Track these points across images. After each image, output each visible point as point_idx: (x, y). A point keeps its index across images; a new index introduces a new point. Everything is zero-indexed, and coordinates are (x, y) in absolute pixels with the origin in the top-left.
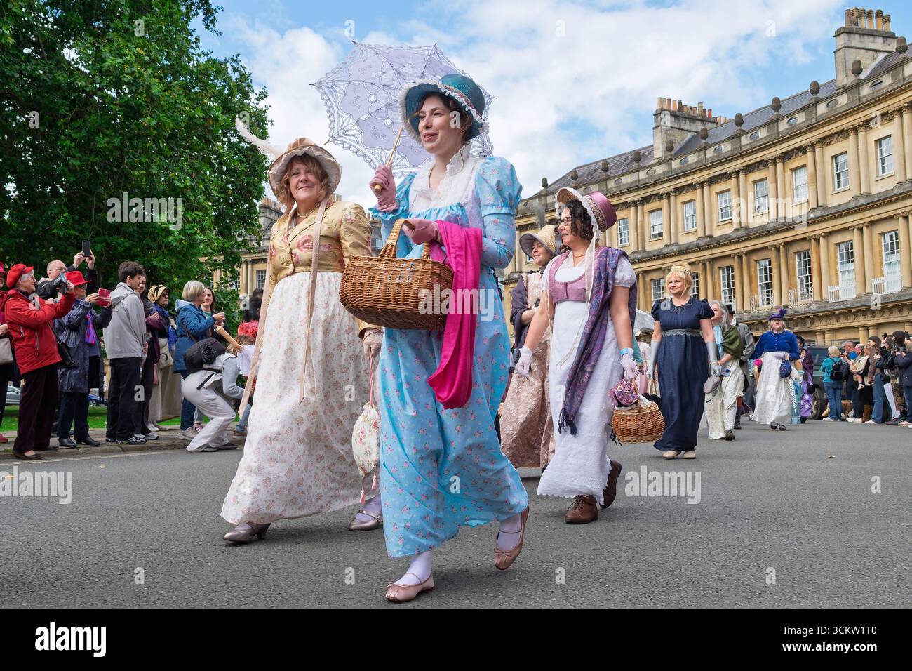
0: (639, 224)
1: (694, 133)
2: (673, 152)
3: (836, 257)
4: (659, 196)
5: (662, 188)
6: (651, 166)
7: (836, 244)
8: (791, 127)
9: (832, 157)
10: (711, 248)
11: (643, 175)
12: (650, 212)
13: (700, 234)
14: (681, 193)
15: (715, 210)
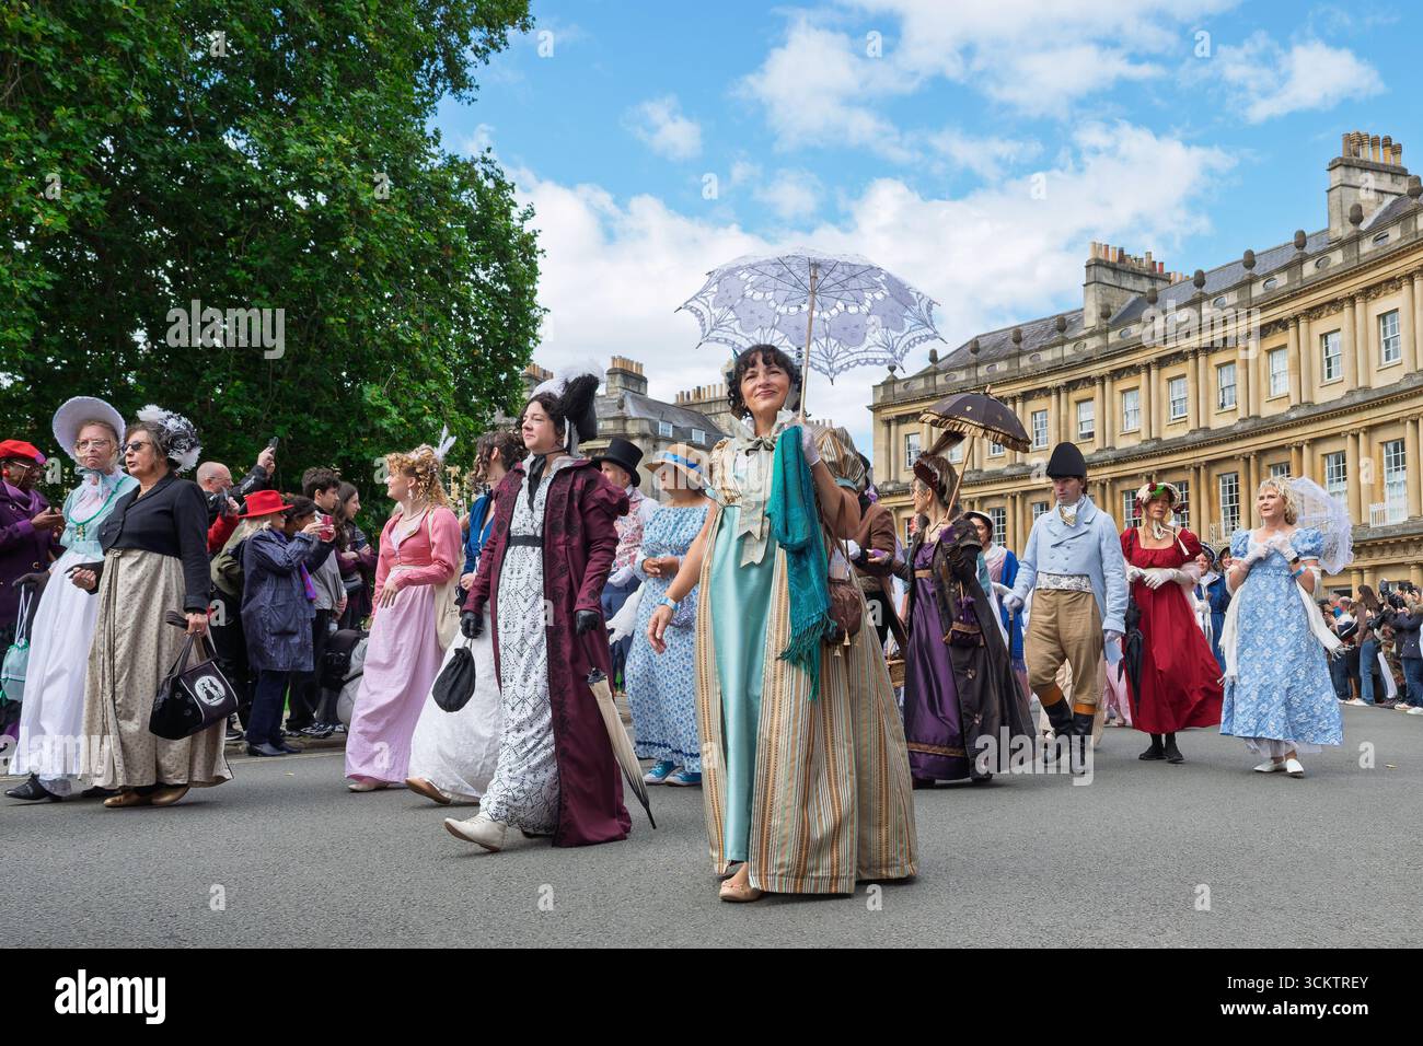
0: (1062, 419)
1: (1139, 295)
2: (1110, 320)
3: (1324, 474)
4: (1090, 381)
5: (1095, 370)
6: (1080, 338)
7: (1324, 455)
8: (1269, 292)
9: (1321, 336)
10: (1159, 456)
11: (1068, 350)
12: (1078, 403)
13: (1144, 436)
14: (1119, 378)
15: (1165, 403)
